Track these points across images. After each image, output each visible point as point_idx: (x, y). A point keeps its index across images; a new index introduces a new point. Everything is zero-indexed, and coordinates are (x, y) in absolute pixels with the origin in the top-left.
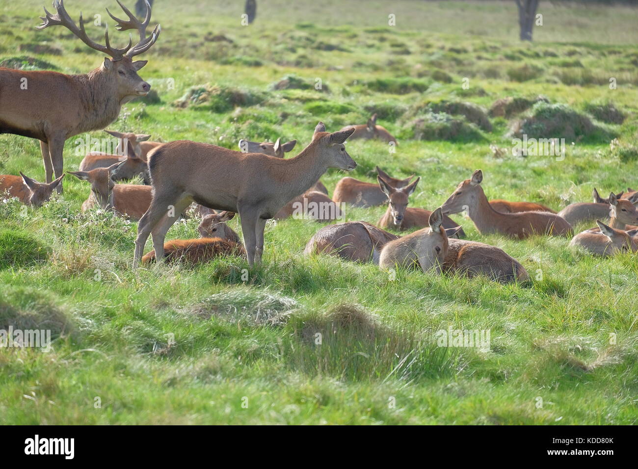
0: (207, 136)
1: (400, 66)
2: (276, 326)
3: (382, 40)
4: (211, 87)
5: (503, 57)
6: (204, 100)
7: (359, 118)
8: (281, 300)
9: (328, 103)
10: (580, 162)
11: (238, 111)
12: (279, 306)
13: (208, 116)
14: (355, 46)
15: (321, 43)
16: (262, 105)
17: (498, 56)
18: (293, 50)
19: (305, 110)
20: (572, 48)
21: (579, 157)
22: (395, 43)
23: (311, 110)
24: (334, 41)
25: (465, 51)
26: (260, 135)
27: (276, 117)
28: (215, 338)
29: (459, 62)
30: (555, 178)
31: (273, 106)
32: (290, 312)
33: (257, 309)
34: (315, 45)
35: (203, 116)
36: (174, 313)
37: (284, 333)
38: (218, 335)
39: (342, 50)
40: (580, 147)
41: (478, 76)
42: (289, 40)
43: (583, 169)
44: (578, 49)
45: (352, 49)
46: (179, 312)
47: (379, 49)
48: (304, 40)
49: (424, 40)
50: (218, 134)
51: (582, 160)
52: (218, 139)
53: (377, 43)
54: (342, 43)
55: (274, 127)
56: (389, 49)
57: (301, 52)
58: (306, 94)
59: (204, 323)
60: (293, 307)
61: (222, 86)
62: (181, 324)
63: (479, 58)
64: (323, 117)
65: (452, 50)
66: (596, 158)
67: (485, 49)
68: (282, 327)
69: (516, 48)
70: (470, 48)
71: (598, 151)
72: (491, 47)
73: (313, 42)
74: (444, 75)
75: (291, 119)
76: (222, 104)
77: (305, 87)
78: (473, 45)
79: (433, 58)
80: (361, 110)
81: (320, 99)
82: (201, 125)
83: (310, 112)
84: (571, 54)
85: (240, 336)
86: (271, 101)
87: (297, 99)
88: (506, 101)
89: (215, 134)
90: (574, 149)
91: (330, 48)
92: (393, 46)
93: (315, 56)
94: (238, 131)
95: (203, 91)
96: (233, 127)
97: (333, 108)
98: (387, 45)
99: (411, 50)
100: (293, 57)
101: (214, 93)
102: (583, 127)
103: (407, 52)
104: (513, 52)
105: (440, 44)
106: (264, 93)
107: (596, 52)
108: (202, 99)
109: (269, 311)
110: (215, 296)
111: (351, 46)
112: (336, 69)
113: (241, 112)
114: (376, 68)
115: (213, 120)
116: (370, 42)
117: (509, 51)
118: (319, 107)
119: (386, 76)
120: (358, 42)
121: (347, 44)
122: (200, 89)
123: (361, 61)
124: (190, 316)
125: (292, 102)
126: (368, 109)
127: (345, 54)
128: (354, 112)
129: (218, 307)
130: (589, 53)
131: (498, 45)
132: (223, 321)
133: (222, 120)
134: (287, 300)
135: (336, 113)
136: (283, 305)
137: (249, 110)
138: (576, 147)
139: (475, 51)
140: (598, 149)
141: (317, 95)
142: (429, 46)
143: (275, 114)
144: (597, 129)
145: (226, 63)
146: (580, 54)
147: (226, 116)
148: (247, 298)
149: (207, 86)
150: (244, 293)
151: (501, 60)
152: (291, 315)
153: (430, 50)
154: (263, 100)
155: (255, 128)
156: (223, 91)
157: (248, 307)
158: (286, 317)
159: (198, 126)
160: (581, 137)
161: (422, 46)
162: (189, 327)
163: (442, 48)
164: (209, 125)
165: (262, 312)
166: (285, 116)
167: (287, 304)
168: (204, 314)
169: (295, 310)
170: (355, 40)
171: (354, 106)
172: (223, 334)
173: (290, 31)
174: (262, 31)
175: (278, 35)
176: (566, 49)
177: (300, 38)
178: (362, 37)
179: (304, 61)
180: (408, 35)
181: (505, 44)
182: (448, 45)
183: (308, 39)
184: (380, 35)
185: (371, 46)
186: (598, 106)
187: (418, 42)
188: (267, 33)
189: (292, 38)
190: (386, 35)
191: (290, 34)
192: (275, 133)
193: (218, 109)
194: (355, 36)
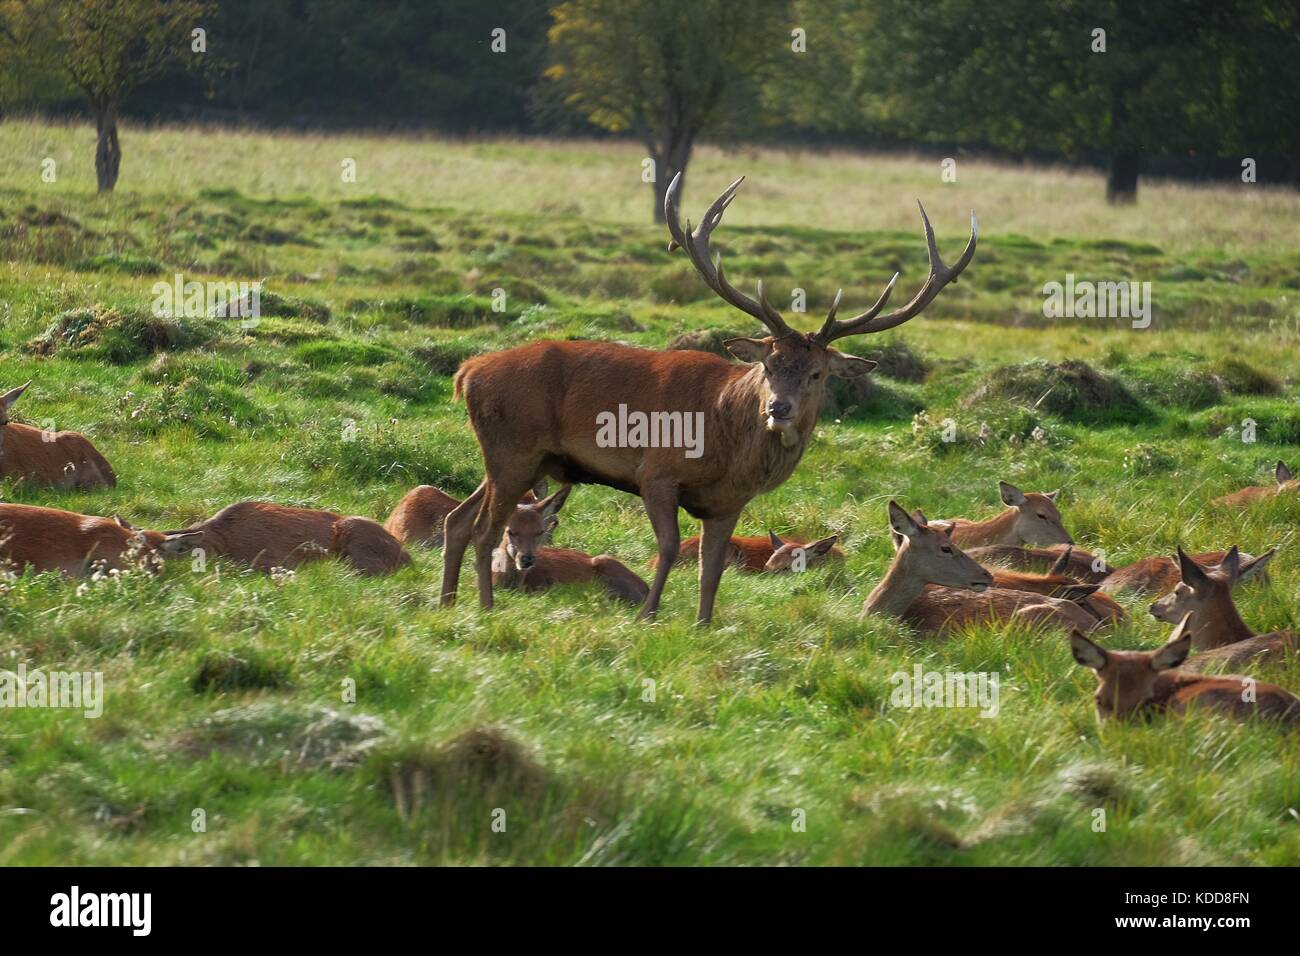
0: (106, 411)
1: (431, 275)
2: (339, 771)
3: (380, 221)
4: (104, 311)
5: (628, 257)
6: (89, 339)
7: (406, 373)
8: (353, 720)
9: (341, 344)
10: (853, 457)
11: (160, 360)
12: (348, 733)
13: (99, 370)
14: (326, 235)
15: (258, 228)
16: (208, 349)
17: (617, 254)
18: (206, 243)
19: (296, 359)
20: (765, 238)
21: (849, 447)
22: (404, 227)
23: (308, 358)
24: (282, 225)
25: (550, 244)
26: (211, 408)
27: (239, 372)
28: (217, 796)
29: (541, 263)
30: (804, 489)
31: (229, 350)
32: (370, 743)
33: (304, 738)
34: (246, 232)
35: (86, 372)
36: (137, 749)
37: (356, 783)
38: (224, 790)
39: (303, 243)
40: (851, 430)
41: (594, 293)
42: (192, 223)
43: (858, 471)
44: (775, 240)
45: (320, 240)
46: (149, 746)
47: (374, 240)
48: (220, 222)
49: (465, 222)
50: (129, 407)
51: (856, 454)
52: (129, 416)
53: (370, 228)
54: (300, 228)
55: (238, 391)
56: (395, 240)
57: (228, 246)
58: (292, 326)
59: (198, 767)
60: (375, 733)
61: (126, 310)
62: (153, 769)
63: (580, 257)
64: (333, 372)
65: (522, 241)
66: (883, 450)
67: (590, 240)
68: (351, 774)
69: (653, 238)
70: (560, 239)
71: (888, 437)
72: (601, 235)
73: (241, 227)
74: (532, 289)
75: (268, 376)
76: (126, 346)
77: (287, 312)
78: (566, 231)
79: (492, 257)
80: (408, 355)
81: (321, 336)
82: (90, 388)
83: (307, 362)
84: (762, 249)
85: (268, 792)
86: (225, 339)
87: (275, 335)
88: (696, 337)
89: (122, 407)
90: (839, 432)
91: (277, 238)
92: (401, 234)
93: (252, 254)
94: (169, 398)
95: (88, 320)
96: (158, 392)
97: (352, 352)
98: (391, 230)
99: (441, 241)
100: (208, 257)
101: (110, 325)
102: (853, 388)
103: (436, 248)
104: (648, 246)
105: (499, 229)
106: (209, 324)
107: (812, 246)
108: (85, 337)
109: (327, 742)
110: (222, 714)
111: (317, 235)
112: (304, 279)
113: (165, 361)
114: (385, 279)
115: (111, 379)
116: (356, 226)
117: (638, 246)
118: (323, 352)
119: (415, 294)
120: (331, 226)
121: (309, 230)
122: (81, 315)
123: (352, 264)
124: (170, 756)
125: (265, 342)
126: (420, 354)
127: (309, 251)
128: (394, 361)
129: (227, 737)
130: (798, 248)
131: (616, 232)
132: (236, 764)
133: (127, 379)
134: (365, 720)
135: (358, 365)
136: (356, 729)
137: (184, 359)
138: (843, 428)
139: (569, 243)
140: (886, 433)
141: (313, 328)
142: (476, 234)
143: (237, 366)
144: (881, 392)
145: (89, 267)
146: (779, 248)
147: (136, 371)
148: (287, 717)
149: (95, 310)
150: (280, 707)
151: (623, 260)
152: (372, 749)
153: (481, 242)
154: (206, 339)
155: (203, 393)
156: (127, 321)
157: (285, 734)
158: (361, 753)
159: (83, 389)
160: (852, 409)
161: (462, 234)
162: (167, 772)
163: (505, 238)
164: (104, 389)
165: (314, 744)
166: (256, 369)
167: (364, 728)
168: (197, 747)
169: (381, 740)
170: (325, 222)
171: (394, 348)
172: (236, 788)
173: (190, 204)
174: (134, 204)
175: (171, 213)
176: (753, 239)
177: (215, 218)
178: (340, 218)
179: (238, 265)
180: (428, 211)
181: (629, 231)
182: (514, 232)
183: (229, 220)
184: (376, 212)
185: (361, 234)
186: (875, 348)
187: (452, 226)
188: (144, 208)
189: (198, 218)
190: (387, 213)
191: (191, 212)
192: (243, 402)
193: (118, 358)
194: (323, 214)
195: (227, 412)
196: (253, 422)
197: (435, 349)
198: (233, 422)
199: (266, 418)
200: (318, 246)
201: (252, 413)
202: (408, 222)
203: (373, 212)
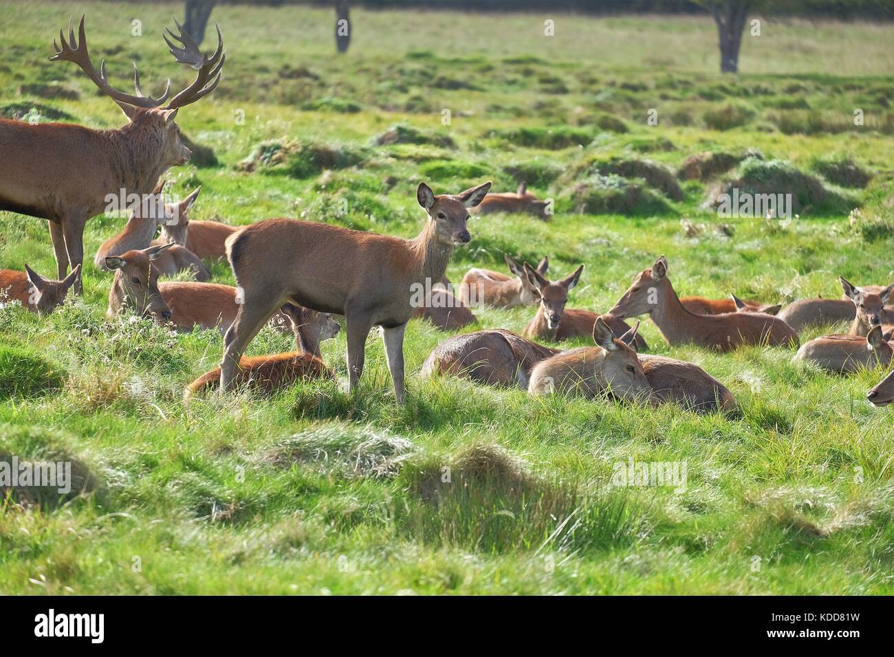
0: (284, 212)
1: (553, 110)
2: (383, 477)
3: (528, 73)
4: (289, 142)
5: (697, 96)
6: (279, 160)
8: (390, 441)
9: (452, 163)
10: (808, 242)
11: (326, 176)
12: (386, 450)
13: (285, 183)
14: (490, 83)
15: (443, 79)
16: (360, 167)
17: (690, 94)
18: (403, 89)
19: (421, 174)
20: (795, 82)
21: (805, 235)
22: (544, 77)
23: (429, 173)
24: (460, 76)
25: (644, 88)
26: (358, 209)
27: (381, 183)
28: (297, 496)
29: (635, 104)
30: (772, 265)
31: (374, 168)
32: (403, 458)
33: (356, 454)
34: (433, 81)
35: (278, 184)
36: (239, 461)
37: (395, 486)
38: (301, 491)
39: (472, 88)
40: (807, 221)
41: (663, 122)
42: (397, 76)
43: (811, 252)
44: (802, 83)
45: (486, 86)
46: (247, 459)
47: (523, 86)
48: (417, 75)
49: (587, 73)
50: (299, 209)
51: (810, 240)
52: (299, 215)
53: (519, 77)
54: (472, 78)
55: (377, 197)
56: (538, 86)
57: (415, 91)
58: (422, 150)
59: (283, 474)
60: (407, 450)
61: (304, 141)
62: (250, 476)
63: (665, 97)
64: (446, 183)
65: (625, 86)
66: (829, 236)
67: (672, 85)
68: (392, 480)
69: (716, 83)
70: (651, 84)
71: (830, 228)
72: (680, 82)
73: (429, 76)
74: (615, 121)
75: (401, 187)
76: (304, 165)
77: (421, 141)
78: (656, 79)
79: (600, 98)
80: (499, 172)
81: (442, 158)
82: (276, 196)
83: (428, 176)
84: (792, 90)
85: (333, 492)
86: (374, 161)
87: (410, 158)
88: (702, 157)
89: (295, 208)
90: (798, 223)
91: (454, 85)
92: (543, 81)
93: (434, 97)
94: (327, 203)
95: (278, 147)
96: (320, 198)
97: (460, 169)
98: (534, 80)
99: (569, 87)
100: (402, 99)
101: (293, 151)
102: (811, 192)
103: (564, 91)
104: (712, 88)
105: (609, 78)
106: (364, 150)
107: (828, 88)
108: (276, 160)
109: (373, 457)
110: (297, 437)
111: (483, 83)
112: (462, 115)
113: (331, 176)
114: (519, 113)
115: (293, 189)
116: (510, 77)
117: (705, 87)
118: (440, 169)
119: (533, 124)
120: (494, 77)
121: (479, 80)
122: (273, 145)
123: (499, 103)
124: (263, 465)
125: (402, 162)
126: (508, 170)
127: (476, 94)
128: (489, 174)
129: (302, 453)
130: (818, 89)
131: (690, 79)
132: (308, 472)
133: (304, 188)
134: (398, 441)
135: (463, 177)
136: (393, 447)
137: (342, 175)
138: (801, 221)
139: (658, 87)
140: (832, 224)
141: (436, 152)
142: (593, 81)
143: (379, 179)
144: (831, 195)
145: (310, 108)
146: (805, 89)
147: (310, 183)
148: (343, 439)
149: (282, 140)
150: (337, 431)
151: (694, 99)
152: (405, 462)
153: (595, 87)
154: (361, 160)
155: (351, 199)
156: (305, 148)
157: (343, 451)
158: (397, 464)
159: (271, 197)
160: (808, 207)
161: (583, 81)
162: (261, 480)
163: (613, 84)
164: (286, 196)
165: (363, 458)
166: (392, 182)
167: (399, 446)
168: (282, 462)
169: (410, 455)
170: (489, 74)
171: (490, 167)
172: (309, 490)
173: (399, 62)
174: (360, 62)
175: (383, 68)
176: (786, 83)
177: (413, 72)
178: (500, 70)
179: (419, 105)
180: (563, 66)
181: (700, 78)
182: (621, 80)
183: (423, 73)
184: (525, 66)
185: (512, 83)
186: (832, 163)
187: (578, 76)
188: (366, 66)
189: (402, 72)
190: (533, 67)
191: (398, 67)
192: (379, 206)
193: (299, 173)
194: (489, 68)
195: (368, 212)
196: (386, 219)
197: (519, 167)
198: (373, 219)
199: (396, 216)
200: (482, 90)
201: (386, 213)
202: (546, 74)
203: (522, 67)
